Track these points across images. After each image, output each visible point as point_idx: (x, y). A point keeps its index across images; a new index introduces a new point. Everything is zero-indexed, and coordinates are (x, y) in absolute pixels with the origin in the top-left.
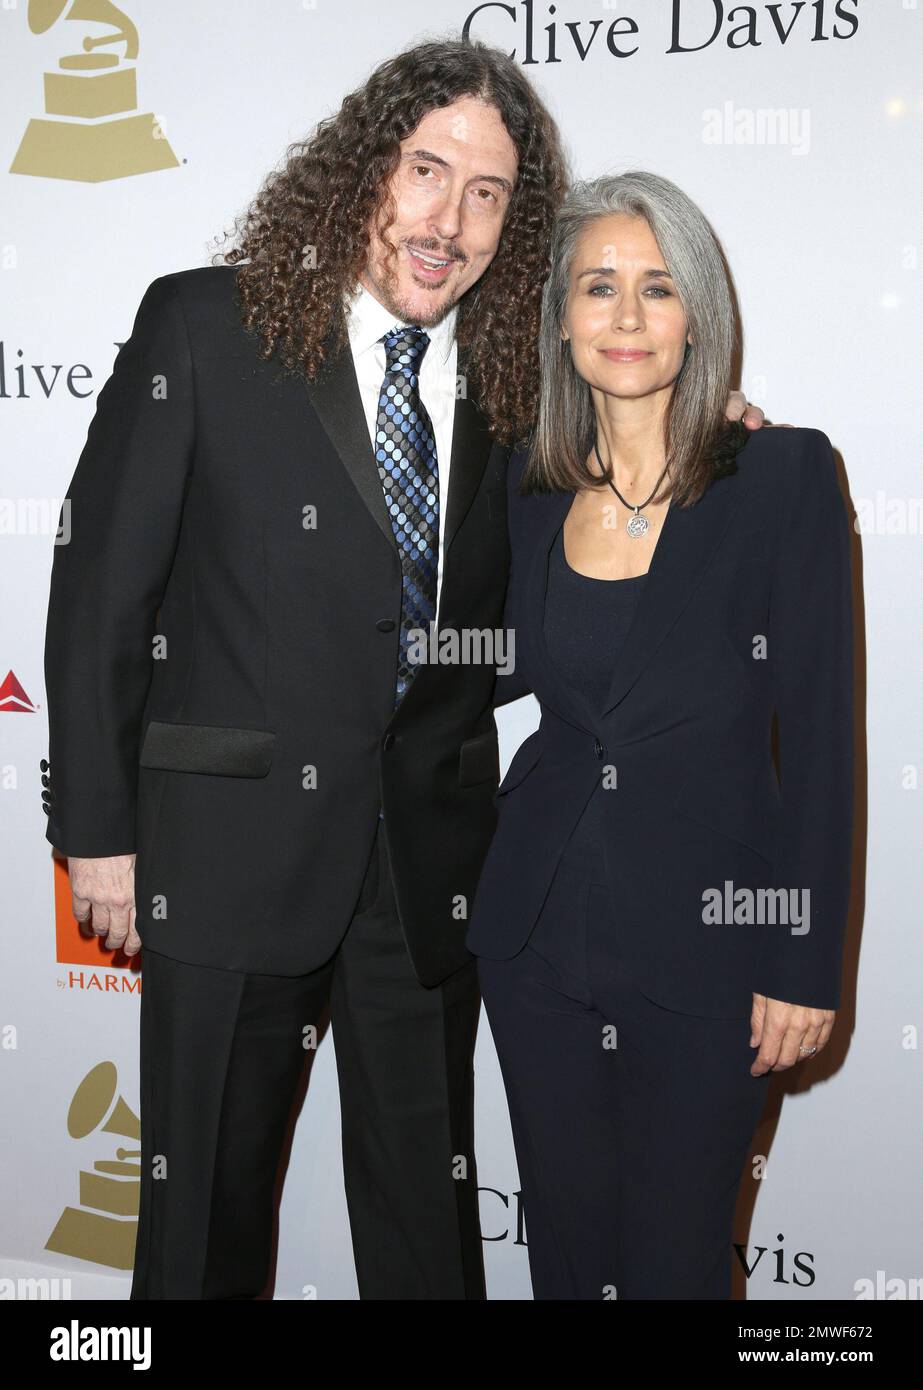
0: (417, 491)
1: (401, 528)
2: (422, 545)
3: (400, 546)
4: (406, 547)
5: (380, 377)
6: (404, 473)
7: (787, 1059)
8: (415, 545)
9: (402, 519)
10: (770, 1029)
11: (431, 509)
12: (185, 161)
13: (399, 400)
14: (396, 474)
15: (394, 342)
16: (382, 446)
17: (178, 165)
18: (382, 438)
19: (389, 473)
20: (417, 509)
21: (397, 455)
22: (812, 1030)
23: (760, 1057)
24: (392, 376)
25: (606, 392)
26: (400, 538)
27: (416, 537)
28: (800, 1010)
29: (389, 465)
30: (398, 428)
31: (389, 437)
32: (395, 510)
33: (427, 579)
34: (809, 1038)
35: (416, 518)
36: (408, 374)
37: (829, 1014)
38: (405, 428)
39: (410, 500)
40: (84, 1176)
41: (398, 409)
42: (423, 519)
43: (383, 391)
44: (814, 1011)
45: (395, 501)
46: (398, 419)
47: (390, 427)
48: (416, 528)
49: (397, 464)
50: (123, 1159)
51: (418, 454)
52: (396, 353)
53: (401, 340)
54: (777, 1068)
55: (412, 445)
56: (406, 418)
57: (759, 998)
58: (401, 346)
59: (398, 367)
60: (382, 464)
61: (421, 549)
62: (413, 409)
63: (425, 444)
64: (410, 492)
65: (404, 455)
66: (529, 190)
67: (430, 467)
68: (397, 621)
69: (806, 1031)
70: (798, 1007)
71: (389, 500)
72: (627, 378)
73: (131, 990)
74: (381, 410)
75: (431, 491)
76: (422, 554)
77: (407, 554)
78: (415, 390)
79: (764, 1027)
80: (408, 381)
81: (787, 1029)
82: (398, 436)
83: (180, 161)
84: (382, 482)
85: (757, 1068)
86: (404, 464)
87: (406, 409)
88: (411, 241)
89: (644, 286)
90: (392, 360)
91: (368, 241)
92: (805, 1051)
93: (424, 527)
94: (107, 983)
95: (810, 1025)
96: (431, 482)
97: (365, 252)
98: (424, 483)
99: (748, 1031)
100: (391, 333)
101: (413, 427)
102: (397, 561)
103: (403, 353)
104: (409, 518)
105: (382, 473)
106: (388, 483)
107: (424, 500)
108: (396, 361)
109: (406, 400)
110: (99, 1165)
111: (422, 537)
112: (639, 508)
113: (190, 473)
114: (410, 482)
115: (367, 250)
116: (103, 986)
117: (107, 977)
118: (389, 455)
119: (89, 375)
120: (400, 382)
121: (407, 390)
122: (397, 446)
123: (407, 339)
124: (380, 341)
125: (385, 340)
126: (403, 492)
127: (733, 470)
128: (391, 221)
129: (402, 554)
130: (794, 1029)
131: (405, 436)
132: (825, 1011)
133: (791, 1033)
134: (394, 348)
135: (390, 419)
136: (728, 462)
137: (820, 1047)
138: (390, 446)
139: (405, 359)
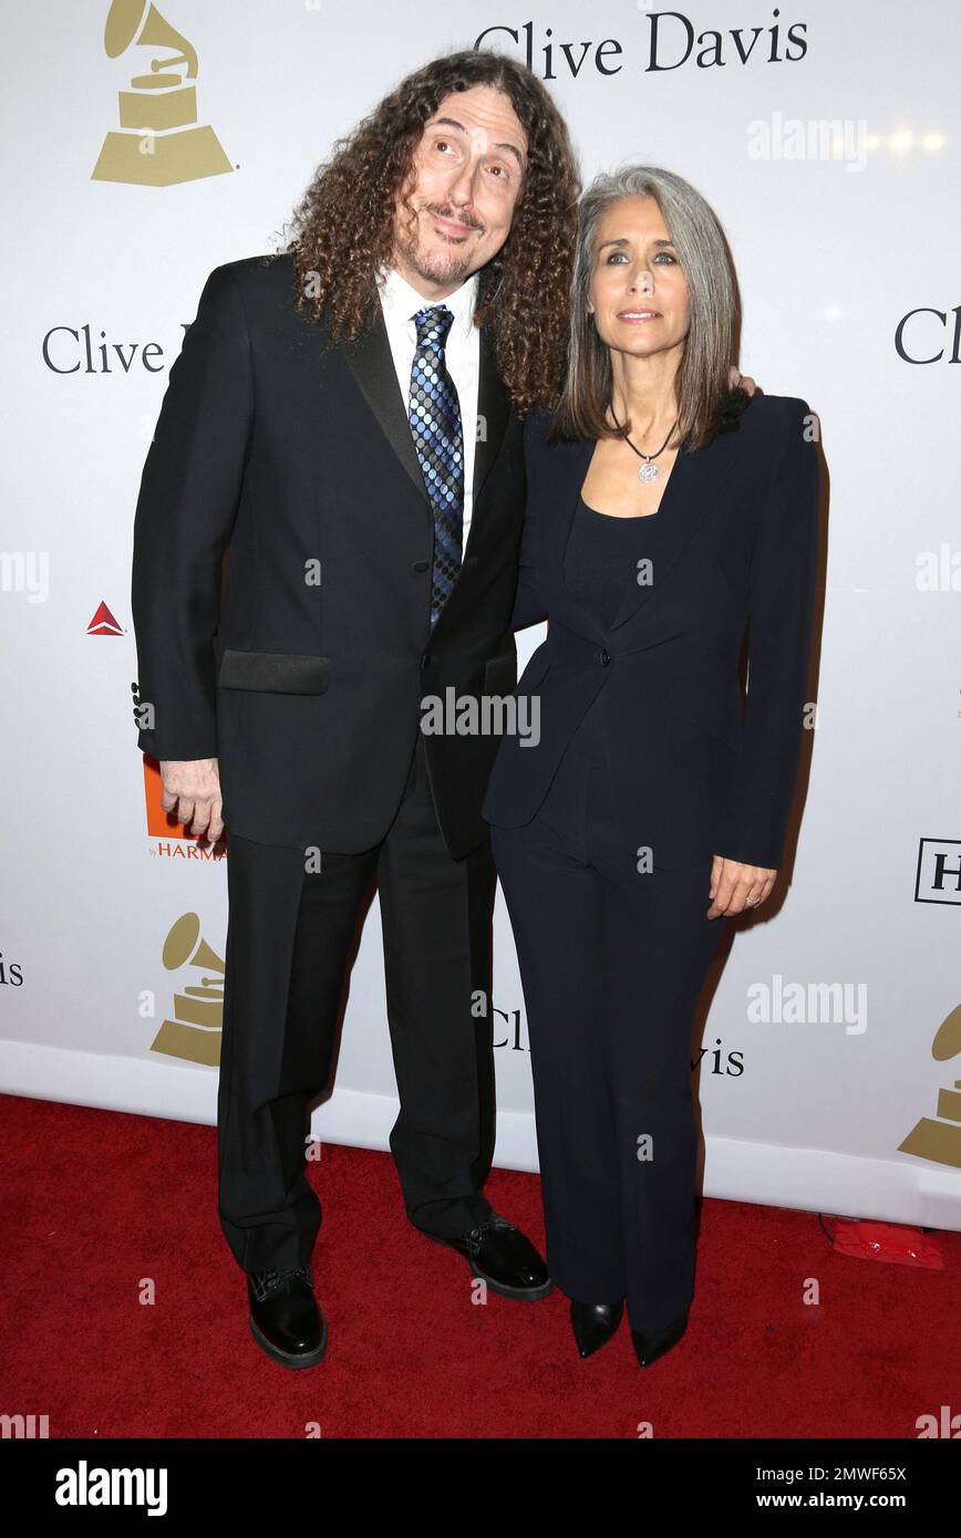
0: (445, 450)
1: (432, 482)
2: (450, 497)
3: (431, 497)
4: (436, 498)
5: (412, 351)
6: (433, 434)
7: (736, 907)
8: (444, 497)
9: (432, 474)
10: (724, 883)
11: (457, 465)
12: (238, 167)
13: (428, 371)
14: (427, 435)
15: (424, 320)
16: (414, 412)
17: (232, 170)
18: (415, 404)
19: (421, 435)
20: (445, 466)
21: (428, 419)
22: (757, 885)
23: (714, 905)
24: (422, 350)
25: (623, 352)
26: (431, 491)
27: (445, 490)
28: (749, 868)
29: (421, 428)
30: (428, 395)
31: (421, 404)
32: (426, 466)
33: (454, 526)
34: (755, 891)
35: (444, 474)
36: (436, 348)
37: (772, 873)
38: (434, 395)
39: (439, 458)
40: (177, 997)
41: (428, 379)
42: (451, 474)
43: (415, 364)
44: (760, 869)
45: (426, 459)
46: (428, 387)
47: (421, 395)
48: (444, 482)
49: (428, 427)
50: (206, 985)
51: (445, 418)
52: (425, 330)
53: (429, 318)
54: (726, 914)
55: (440, 411)
56: (435, 386)
57: (718, 859)
58: (430, 324)
59: (427, 342)
60: (415, 428)
61: (449, 500)
62: (441, 379)
63: (451, 410)
64: (439, 451)
65: (434, 419)
66: (537, 175)
67: (456, 429)
68: (431, 561)
69: (753, 886)
70: (747, 866)
71: (421, 458)
72: (640, 337)
73: (208, 858)
74: (414, 380)
75: (457, 450)
76: (450, 504)
77: (438, 504)
78: (442, 362)
79: (720, 884)
80: (436, 354)
81: (738, 883)
82: (428, 403)
83: (234, 168)
84: (415, 443)
85: (712, 913)
86: (434, 427)
87: (435, 379)
88: (430, 208)
89: (653, 254)
90: (422, 336)
91: (395, 210)
92: (750, 901)
93: (451, 481)
94: (189, 852)
95: (755, 882)
96: (457, 442)
97: (391, 220)
98: (451, 443)
99: (708, 886)
100: (421, 312)
101: (441, 394)
102: (430, 510)
103: (432, 329)
104: (438, 474)
105: (415, 435)
106: (420, 444)
107: (451, 458)
108: (426, 337)
109: (435, 371)
110: (188, 990)
111: (450, 489)
112: (651, 458)
113: (250, 438)
114: (439, 443)
115: (394, 217)
116: (186, 855)
117: (189, 847)
118: (421, 419)
119: (160, 352)
120: (429, 355)
121: (435, 362)
122: (428, 411)
123: (435, 317)
124: (412, 319)
125: (415, 318)
126: (433, 451)
127: (736, 427)
128: (413, 189)
129: (433, 504)
130: (744, 883)
131: (434, 402)
132: (768, 871)
133: (740, 886)
134: (424, 325)
135: (421, 388)
136: (732, 421)
137: (763, 899)
138: (421, 411)
139: (433, 335)
